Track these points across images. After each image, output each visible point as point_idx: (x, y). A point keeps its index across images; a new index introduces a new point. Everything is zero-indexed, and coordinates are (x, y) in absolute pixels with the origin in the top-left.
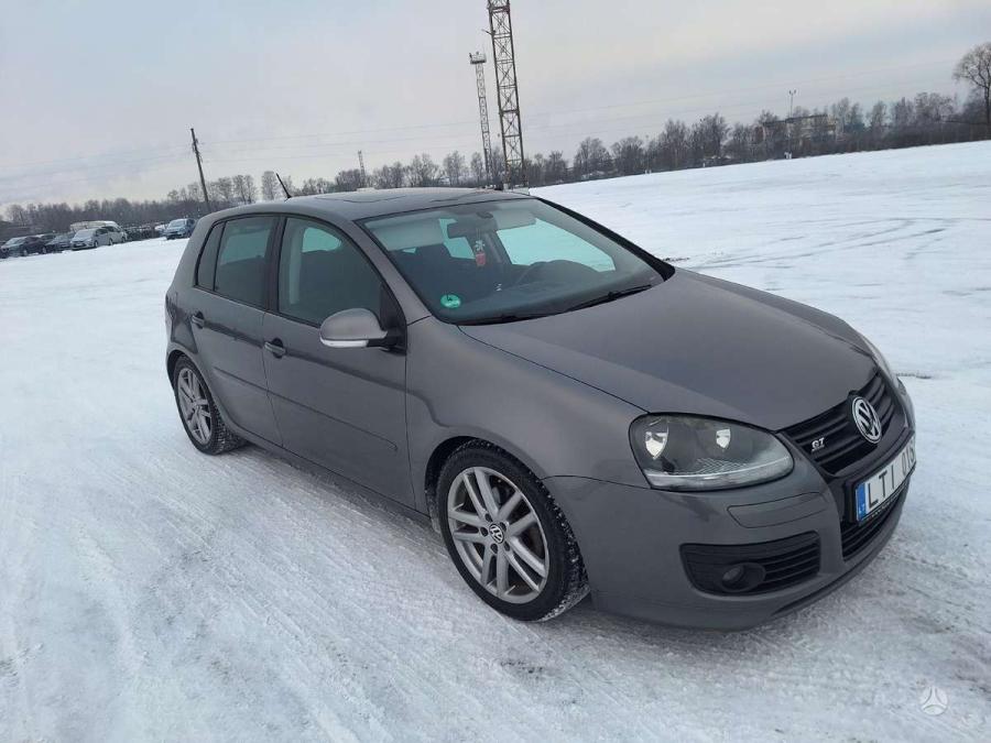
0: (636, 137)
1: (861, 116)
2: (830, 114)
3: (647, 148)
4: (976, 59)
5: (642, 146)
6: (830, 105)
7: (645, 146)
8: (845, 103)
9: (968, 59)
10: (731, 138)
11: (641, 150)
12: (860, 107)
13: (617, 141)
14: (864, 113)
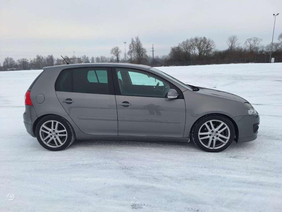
0: (26, 59)
1: (89, 60)
2: (82, 58)
3: (30, 62)
4: (114, 50)
5: (28, 62)
6: (81, 56)
7: (29, 61)
8: (85, 56)
9: (113, 49)
10: (56, 62)
11: (28, 63)
12: (88, 57)
13: (19, 59)
14: (90, 59)
